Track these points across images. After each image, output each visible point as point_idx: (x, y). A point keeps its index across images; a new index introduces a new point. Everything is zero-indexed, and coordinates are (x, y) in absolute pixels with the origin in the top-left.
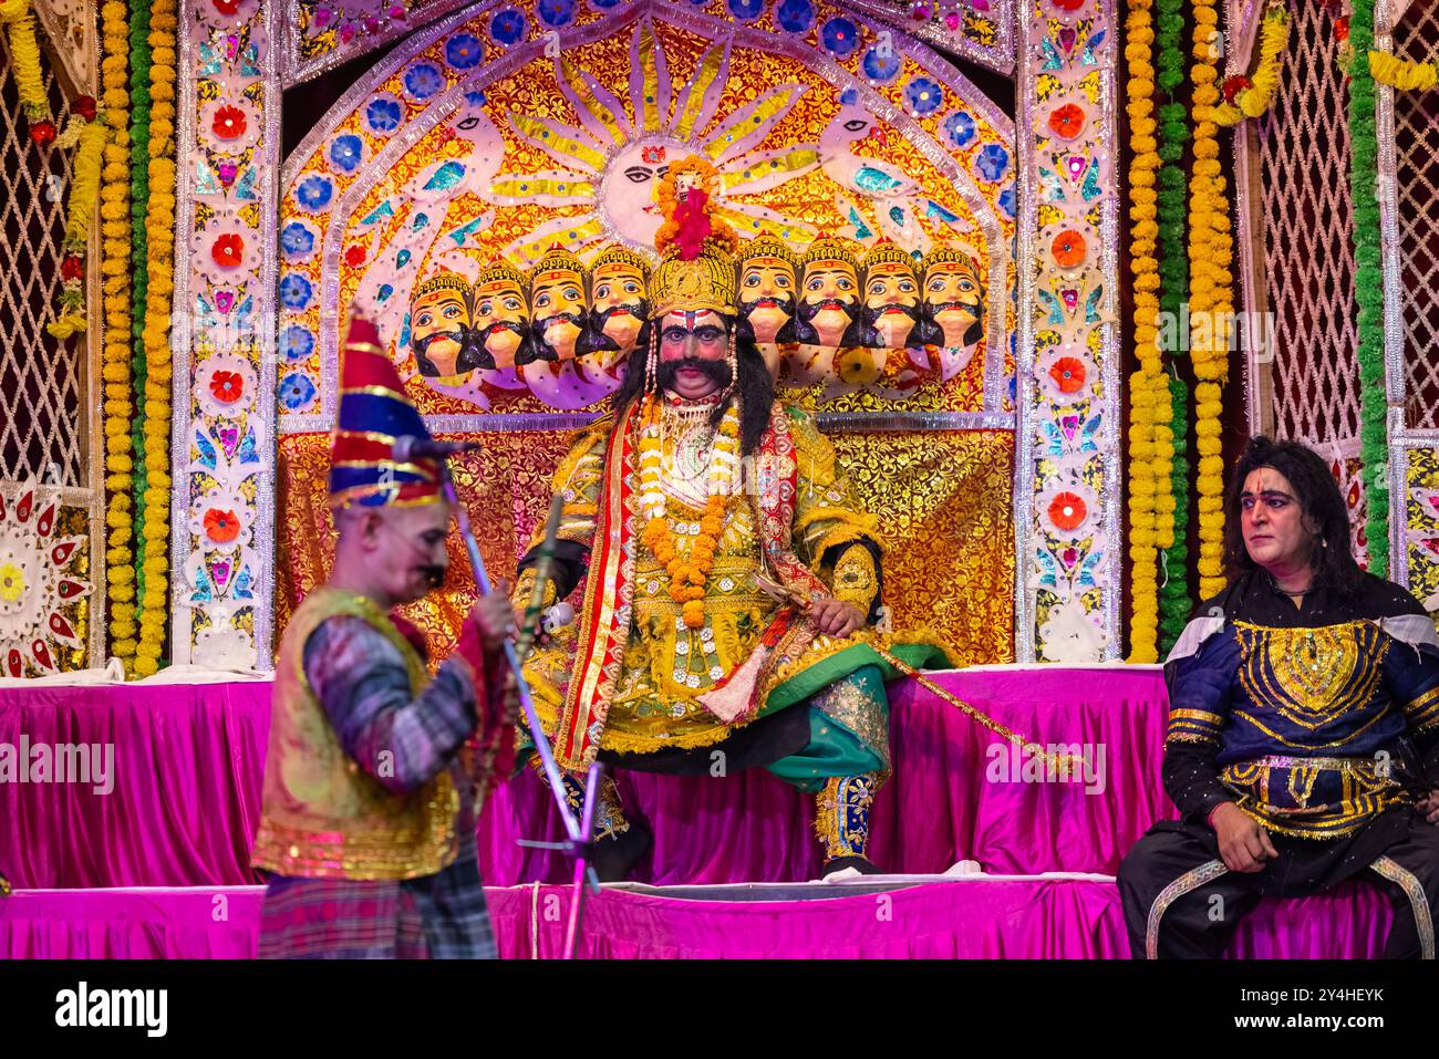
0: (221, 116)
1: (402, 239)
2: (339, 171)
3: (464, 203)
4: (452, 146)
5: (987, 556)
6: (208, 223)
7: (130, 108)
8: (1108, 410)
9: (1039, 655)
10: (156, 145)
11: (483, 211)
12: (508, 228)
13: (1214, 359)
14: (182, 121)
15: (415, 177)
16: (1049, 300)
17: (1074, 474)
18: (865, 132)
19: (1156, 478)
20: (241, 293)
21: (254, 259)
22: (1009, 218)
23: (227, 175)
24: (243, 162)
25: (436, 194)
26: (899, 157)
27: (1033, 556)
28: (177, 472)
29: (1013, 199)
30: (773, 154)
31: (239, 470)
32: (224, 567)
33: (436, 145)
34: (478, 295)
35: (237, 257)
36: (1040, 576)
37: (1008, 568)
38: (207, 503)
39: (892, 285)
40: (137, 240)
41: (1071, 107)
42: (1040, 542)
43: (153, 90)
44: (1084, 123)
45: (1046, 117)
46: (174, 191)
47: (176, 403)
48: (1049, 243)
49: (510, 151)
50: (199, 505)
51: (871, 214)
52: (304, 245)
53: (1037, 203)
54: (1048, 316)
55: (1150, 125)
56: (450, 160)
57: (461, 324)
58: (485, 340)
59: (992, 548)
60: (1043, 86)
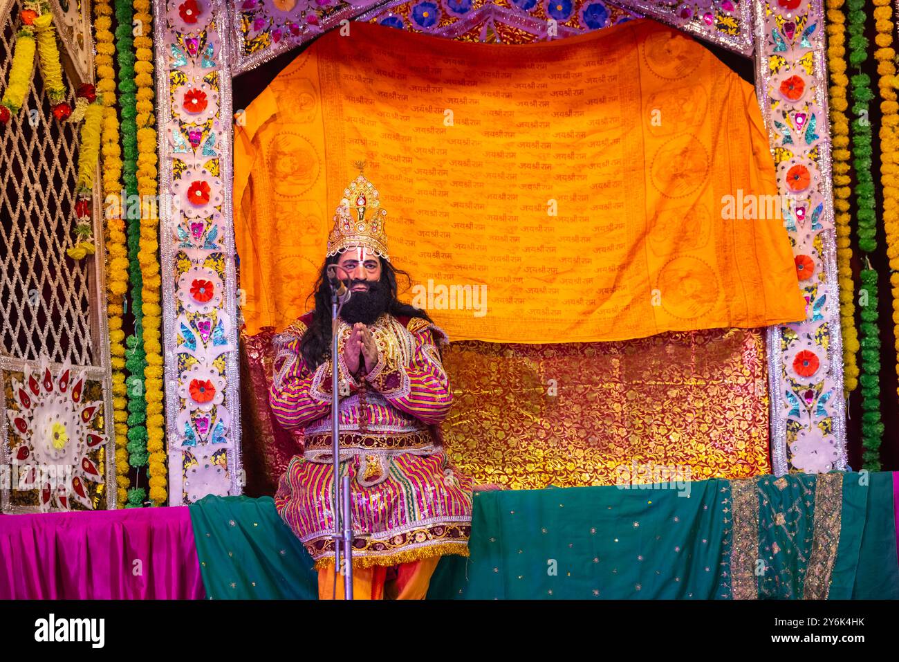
0: (189, 97)
5: (748, 397)
6: (184, 173)
7: (117, 92)
8: (831, 291)
9: (789, 466)
10: (142, 118)
14: (161, 100)
17: (809, 337)
20: (209, 224)
21: (217, 199)
23: (194, 139)
24: (206, 129)
27: (783, 396)
28: (168, 353)
31: (213, 351)
32: (205, 420)
35: (206, 197)
36: (789, 410)
37: (764, 405)
38: (192, 376)
41: (795, 78)
42: (787, 386)
43: (138, 80)
44: (805, 89)
45: (778, 85)
46: (157, 151)
47: (166, 304)
48: (784, 174)
50: (185, 377)
53: (774, 146)
59: (751, 392)
60: (774, 63)
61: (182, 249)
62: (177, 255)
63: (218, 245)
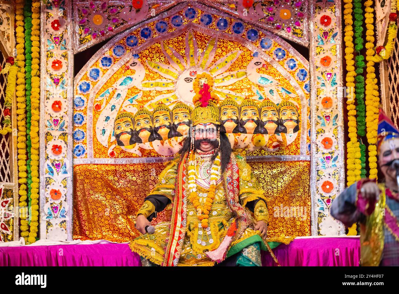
0: (54, 63)
1: (113, 102)
2: (92, 80)
3: (133, 90)
4: (128, 72)
5: (302, 202)
6: (51, 97)
7: (25, 60)
8: (340, 154)
9: (319, 233)
10: (34, 72)
11: (139, 92)
12: (147, 98)
13: (374, 137)
14: (42, 64)
15: (117, 82)
16: (321, 119)
17: (329, 175)
18: (261, 66)
19: (356, 176)
20: (61, 120)
21: (65, 109)
22: (308, 93)
23: (56, 82)
24: (62, 77)
25: (123, 87)
26: (272, 73)
27: (317, 201)
28: (41, 177)
29: (309, 87)
30: (232, 73)
31: (61, 176)
32: (57, 208)
33: (123, 71)
34: (136, 119)
35: (60, 107)
36: (319, 208)
37: (309, 205)
38: (51, 187)
39: (270, 114)
40: (28, 103)
41: (327, 57)
42: (318, 197)
43: (32, 55)
44: (331, 62)
45: (319, 60)
46: (39, 87)
47: (41, 155)
48: (320, 101)
49: (147, 73)
50: (48, 188)
51: (263, 92)
52: (81, 104)
53: (317, 88)
54: (320, 124)
55: (353, 62)
56: (128, 76)
57: (131, 129)
58: (139, 134)
59: (303, 199)
60: (318, 50)
61: (49, 131)
62: (47, 134)
63: (65, 129)
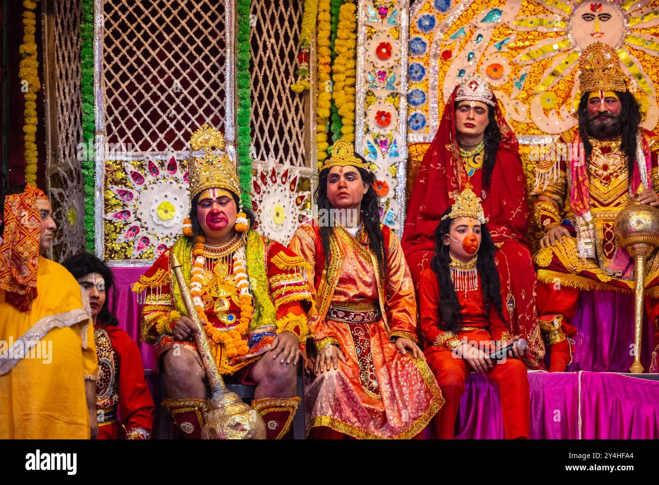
1: (470, 47)
2: (438, 12)
3: (501, 29)
4: (495, 1)
6: (374, 36)
11: (511, 34)
12: (523, 42)
15: (477, 16)
20: (390, 72)
21: (397, 55)
23: (383, 12)
24: (391, 6)
25: (487, 24)
30: (656, 9)
31: (389, 160)
35: (389, 53)
46: (356, 20)
47: (357, 126)
49: (524, 4)
52: (421, 48)
56: (494, 7)
61: (371, 89)
62: (367, 93)
63: (396, 87)
